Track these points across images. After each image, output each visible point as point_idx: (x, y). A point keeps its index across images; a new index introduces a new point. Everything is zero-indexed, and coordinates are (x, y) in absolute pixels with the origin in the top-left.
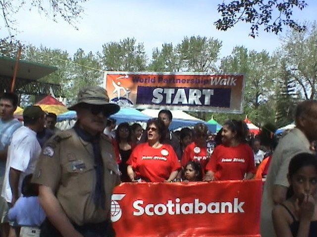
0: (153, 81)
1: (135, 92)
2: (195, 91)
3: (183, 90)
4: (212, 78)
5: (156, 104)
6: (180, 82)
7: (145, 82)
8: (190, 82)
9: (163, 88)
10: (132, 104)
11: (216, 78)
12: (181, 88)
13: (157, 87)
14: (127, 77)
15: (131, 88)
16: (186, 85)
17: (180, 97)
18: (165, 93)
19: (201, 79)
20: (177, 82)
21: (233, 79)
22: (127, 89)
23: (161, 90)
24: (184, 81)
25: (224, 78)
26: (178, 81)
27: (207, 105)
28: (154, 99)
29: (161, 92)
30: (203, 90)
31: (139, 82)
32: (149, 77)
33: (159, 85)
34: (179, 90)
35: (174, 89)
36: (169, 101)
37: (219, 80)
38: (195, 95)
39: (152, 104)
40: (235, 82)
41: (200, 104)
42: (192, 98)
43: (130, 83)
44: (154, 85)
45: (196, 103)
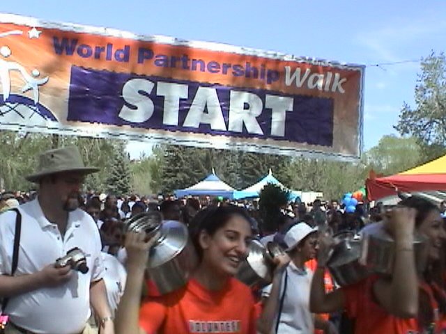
0: (122, 55)
1: (64, 82)
2: (245, 97)
3: (212, 93)
4: (289, 69)
5: (134, 125)
6: (202, 70)
7: (98, 57)
8: (230, 71)
9: (154, 80)
10: (54, 119)
11: (298, 70)
12: (209, 85)
13: (133, 76)
14: (34, 33)
15: (49, 70)
16: (224, 79)
17: (206, 111)
18: (159, 93)
19: (259, 66)
20: (194, 68)
21: (337, 75)
22: (36, 72)
23: (147, 86)
24: (214, 67)
25: (318, 72)
26: (198, 65)
27: (277, 138)
28: (125, 108)
29: (149, 92)
30: (268, 97)
31: (75, 53)
32: (110, 45)
33: (140, 69)
34: (200, 89)
35: (186, 87)
36: (171, 118)
37: (306, 76)
38: (247, 107)
39: (121, 122)
40: (342, 84)
41: (260, 132)
42: (238, 116)
43: (47, 56)
44: (124, 69)
45: (249, 130)
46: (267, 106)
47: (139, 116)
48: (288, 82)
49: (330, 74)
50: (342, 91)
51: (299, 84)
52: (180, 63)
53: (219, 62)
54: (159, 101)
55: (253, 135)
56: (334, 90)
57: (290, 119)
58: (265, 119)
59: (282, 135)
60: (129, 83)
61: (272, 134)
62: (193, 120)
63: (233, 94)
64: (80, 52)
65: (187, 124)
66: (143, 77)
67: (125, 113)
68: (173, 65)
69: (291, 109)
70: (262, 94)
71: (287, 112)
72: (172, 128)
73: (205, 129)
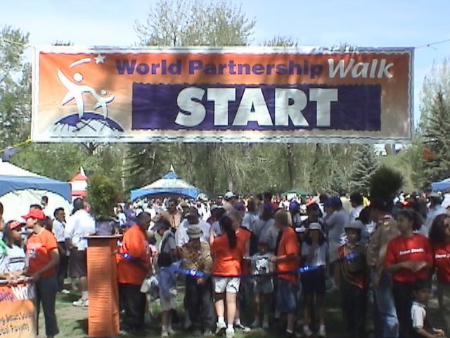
0: (175, 69)
3: (258, 92)
4: (331, 61)
6: (248, 73)
7: (154, 72)
8: (274, 71)
11: (342, 62)
17: (253, 110)
18: (209, 99)
19: (301, 62)
20: (240, 72)
21: (383, 61)
23: (199, 93)
24: (259, 70)
26: (244, 69)
27: (323, 128)
29: (200, 98)
30: (312, 91)
37: (350, 66)
38: (291, 102)
39: (177, 127)
40: (389, 69)
45: (295, 123)
46: (311, 99)
47: (194, 121)
48: (332, 74)
49: (375, 62)
51: (343, 75)
52: (227, 70)
53: (263, 64)
54: (209, 106)
55: (299, 128)
56: (380, 75)
57: (335, 109)
58: (310, 111)
61: (318, 124)
62: (242, 118)
63: (277, 91)
65: (236, 123)
66: (195, 86)
67: (180, 119)
68: (221, 73)
69: (336, 99)
70: (306, 89)
71: (332, 103)
72: (222, 128)
73: (254, 126)
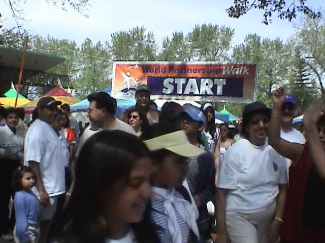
0: (163, 70)
1: (145, 82)
2: (207, 81)
3: (194, 80)
4: (224, 67)
5: (167, 95)
6: (191, 72)
7: (156, 72)
8: (201, 71)
9: (174, 78)
11: (228, 67)
12: (193, 78)
13: (167, 77)
14: (137, 67)
15: (141, 79)
16: (198, 75)
17: (192, 87)
18: (175, 83)
19: (212, 68)
20: (188, 72)
21: (245, 68)
22: (137, 79)
23: (172, 80)
24: (195, 71)
25: (237, 67)
27: (219, 96)
28: (164, 89)
29: (172, 82)
30: (215, 80)
31: (149, 72)
32: (160, 67)
33: (170, 75)
34: (190, 80)
35: (185, 79)
36: (180, 92)
37: (232, 69)
38: (207, 84)
39: (163, 94)
40: (248, 71)
41: (212, 94)
42: (204, 89)
43: (140, 74)
44: (164, 75)
45: (208, 93)
46: (215, 84)
47: (169, 92)
48: (224, 73)
49: (242, 67)
50: (248, 74)
51: (228, 73)
52: (183, 71)
53: (197, 69)
54: (175, 85)
55: (209, 95)
56: (244, 74)
57: (224, 88)
58: (214, 89)
59: (221, 94)
60: (166, 80)
61: (217, 94)
62: (187, 91)
63: (202, 80)
64: (150, 71)
65: (185, 93)
66: (171, 77)
67: (164, 91)
68: (181, 72)
69: (225, 84)
70: (213, 79)
71: (223, 85)
72: (180, 95)
73: (191, 94)
